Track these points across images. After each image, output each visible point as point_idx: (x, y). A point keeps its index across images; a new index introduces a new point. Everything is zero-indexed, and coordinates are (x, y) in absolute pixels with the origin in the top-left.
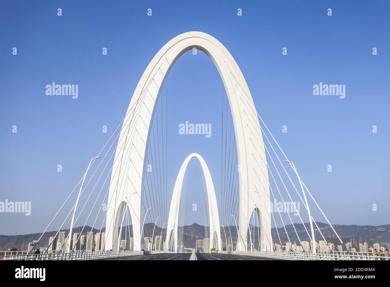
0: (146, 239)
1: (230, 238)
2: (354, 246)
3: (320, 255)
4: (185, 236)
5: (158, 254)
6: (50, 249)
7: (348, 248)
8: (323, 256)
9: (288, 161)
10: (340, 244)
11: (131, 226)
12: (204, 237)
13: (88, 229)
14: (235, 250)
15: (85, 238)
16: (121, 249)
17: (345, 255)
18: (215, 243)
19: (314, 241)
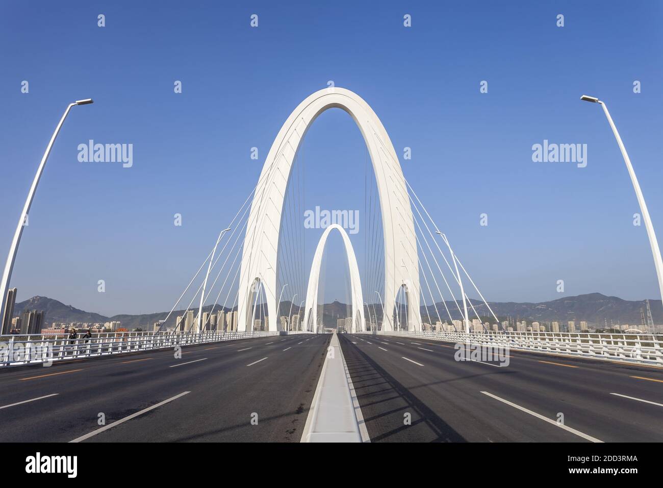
0: (282, 318)
1: (375, 317)
2: (510, 325)
3: (473, 335)
4: (325, 315)
5: (296, 335)
6: (178, 330)
7: (504, 327)
8: (477, 335)
9: (439, 232)
10: (495, 323)
11: (266, 305)
12: (346, 316)
13: (219, 307)
14: (380, 330)
15: (216, 318)
16: (255, 329)
17: (501, 335)
18: (358, 323)
19: (467, 320)
